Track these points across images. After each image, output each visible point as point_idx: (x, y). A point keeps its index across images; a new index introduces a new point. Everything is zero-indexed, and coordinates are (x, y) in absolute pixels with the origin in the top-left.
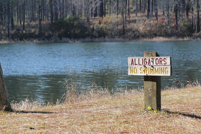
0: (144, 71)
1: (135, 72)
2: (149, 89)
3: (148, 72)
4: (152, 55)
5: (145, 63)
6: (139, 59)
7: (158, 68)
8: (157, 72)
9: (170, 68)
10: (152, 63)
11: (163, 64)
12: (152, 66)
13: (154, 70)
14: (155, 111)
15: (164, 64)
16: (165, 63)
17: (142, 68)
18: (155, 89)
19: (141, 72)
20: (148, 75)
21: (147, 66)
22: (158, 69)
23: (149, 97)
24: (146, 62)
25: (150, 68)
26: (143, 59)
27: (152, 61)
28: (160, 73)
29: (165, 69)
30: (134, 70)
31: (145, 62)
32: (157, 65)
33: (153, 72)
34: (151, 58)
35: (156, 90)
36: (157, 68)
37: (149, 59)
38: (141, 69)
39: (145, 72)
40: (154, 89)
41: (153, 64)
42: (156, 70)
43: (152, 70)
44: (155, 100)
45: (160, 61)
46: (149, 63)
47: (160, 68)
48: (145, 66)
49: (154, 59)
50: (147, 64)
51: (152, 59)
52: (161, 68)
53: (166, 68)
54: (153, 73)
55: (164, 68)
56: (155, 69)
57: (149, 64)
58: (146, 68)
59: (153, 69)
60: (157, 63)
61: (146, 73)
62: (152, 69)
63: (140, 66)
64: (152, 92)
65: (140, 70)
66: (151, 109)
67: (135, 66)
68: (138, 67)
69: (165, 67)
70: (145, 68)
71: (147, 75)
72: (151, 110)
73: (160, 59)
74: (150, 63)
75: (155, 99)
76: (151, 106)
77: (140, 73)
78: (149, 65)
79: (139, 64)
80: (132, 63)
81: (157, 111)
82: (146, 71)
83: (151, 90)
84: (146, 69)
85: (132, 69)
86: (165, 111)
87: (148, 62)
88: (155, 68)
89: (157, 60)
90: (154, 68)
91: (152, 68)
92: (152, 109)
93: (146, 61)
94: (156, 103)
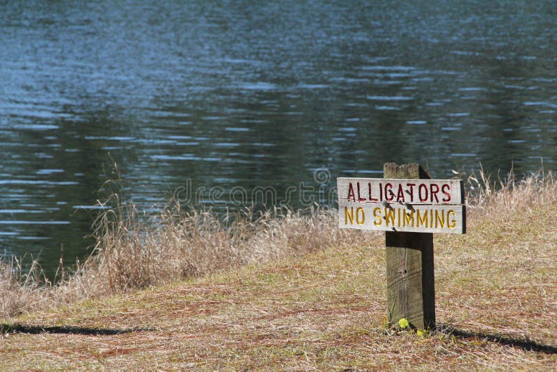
0: (385, 218)
1: (360, 220)
2: (402, 270)
3: (396, 221)
4: (407, 175)
5: (389, 197)
6: (369, 184)
7: (427, 211)
8: (424, 223)
9: (461, 211)
10: (407, 198)
11: (441, 202)
12: (410, 206)
13: (415, 215)
14: (419, 333)
15: (444, 200)
16: (447, 198)
17: (379, 209)
18: (418, 270)
19: (378, 222)
20: (398, 230)
21: (394, 204)
22: (426, 214)
23: (401, 292)
24: (392, 194)
25: (402, 211)
26: (380, 185)
27: (409, 190)
28: (431, 226)
29: (448, 215)
30: (355, 214)
31: (388, 193)
32: (425, 202)
33: (410, 222)
34: (406, 183)
35: (421, 273)
36: (424, 212)
37: (400, 186)
38: (377, 212)
39: (388, 222)
40: (415, 271)
41: (412, 200)
42: (422, 216)
43: (408, 217)
44: (418, 300)
45: (432, 193)
46: (399, 197)
47: (432, 210)
48: (387, 205)
49: (414, 185)
50: (395, 199)
51: (408, 185)
52: (436, 211)
53: (449, 212)
54: (413, 226)
55: (443, 211)
56: (418, 214)
57: (401, 199)
58: (392, 209)
59: (412, 213)
60: (423, 197)
61: (390, 224)
62: (408, 214)
63: (374, 205)
64: (411, 277)
65: (375, 215)
66: (407, 324)
67: (358, 204)
68: (368, 207)
69: (447, 209)
70: (388, 209)
71: (394, 229)
72: (406, 327)
73: (432, 185)
74: (403, 196)
75: (418, 296)
76: (407, 317)
77: (375, 223)
78: (400, 202)
79: (370, 199)
80: (349, 196)
81: (425, 331)
82: (390, 219)
83: (406, 272)
84: (390, 213)
85: (349, 211)
86: (448, 331)
87: (396, 193)
88: (418, 211)
89: (423, 188)
90: (415, 211)
91: (409, 211)
92: (410, 324)
93: (390, 191)
94: (421, 307)
